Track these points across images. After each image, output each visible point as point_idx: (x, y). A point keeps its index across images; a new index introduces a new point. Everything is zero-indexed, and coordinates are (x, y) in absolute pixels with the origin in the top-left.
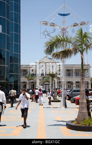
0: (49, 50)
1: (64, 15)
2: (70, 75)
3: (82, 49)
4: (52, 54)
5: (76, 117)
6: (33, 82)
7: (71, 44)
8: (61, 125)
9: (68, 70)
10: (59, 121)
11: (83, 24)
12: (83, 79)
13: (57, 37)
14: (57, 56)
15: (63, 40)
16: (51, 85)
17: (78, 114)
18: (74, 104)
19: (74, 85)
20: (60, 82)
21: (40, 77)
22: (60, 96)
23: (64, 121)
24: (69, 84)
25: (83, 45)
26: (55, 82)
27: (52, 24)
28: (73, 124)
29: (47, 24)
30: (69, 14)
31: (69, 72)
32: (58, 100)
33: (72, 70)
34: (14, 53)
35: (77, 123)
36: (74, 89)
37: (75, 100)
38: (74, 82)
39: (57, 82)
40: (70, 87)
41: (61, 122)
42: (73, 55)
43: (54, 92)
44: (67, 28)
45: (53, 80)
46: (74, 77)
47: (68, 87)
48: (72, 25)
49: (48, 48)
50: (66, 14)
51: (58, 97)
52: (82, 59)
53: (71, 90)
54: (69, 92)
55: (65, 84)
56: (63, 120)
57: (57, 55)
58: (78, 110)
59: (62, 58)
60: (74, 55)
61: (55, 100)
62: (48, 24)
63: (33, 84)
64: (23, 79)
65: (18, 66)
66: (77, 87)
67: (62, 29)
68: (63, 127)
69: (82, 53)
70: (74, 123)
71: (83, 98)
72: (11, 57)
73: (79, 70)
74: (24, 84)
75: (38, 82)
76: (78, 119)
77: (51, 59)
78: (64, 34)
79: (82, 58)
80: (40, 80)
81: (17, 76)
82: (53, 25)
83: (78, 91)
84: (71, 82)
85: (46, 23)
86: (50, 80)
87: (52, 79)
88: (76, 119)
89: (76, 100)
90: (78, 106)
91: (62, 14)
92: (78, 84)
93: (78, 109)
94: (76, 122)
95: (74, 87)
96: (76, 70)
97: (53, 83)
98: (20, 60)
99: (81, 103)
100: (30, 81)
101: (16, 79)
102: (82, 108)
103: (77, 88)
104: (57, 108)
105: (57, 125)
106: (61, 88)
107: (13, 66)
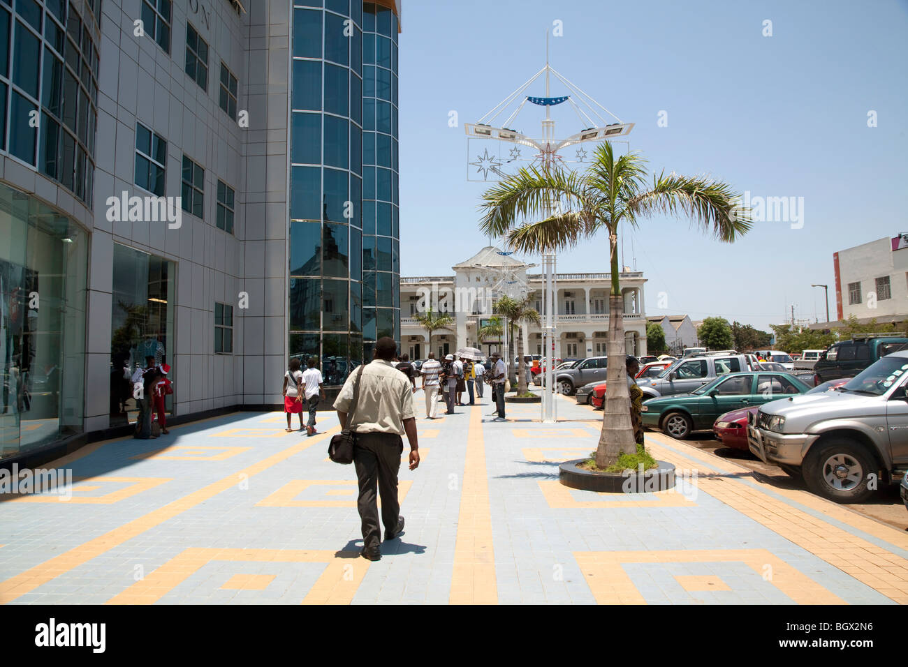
0: (498, 219)
1: (548, 102)
2: (573, 309)
3: (613, 215)
4: (508, 233)
5: (595, 448)
6: (443, 337)
7: (574, 198)
8: (541, 475)
9: (567, 294)
10: (535, 463)
11: (613, 130)
12: (617, 316)
13: (524, 173)
14: (526, 239)
15: (547, 184)
16: (506, 346)
17: (602, 438)
18: (589, 408)
19: (589, 345)
20: (539, 336)
21: (469, 318)
22: (538, 384)
23: (554, 461)
24: (572, 342)
25: (617, 201)
26: (521, 334)
27: (508, 134)
28: (585, 470)
29: (488, 133)
30: (566, 98)
31: (570, 301)
32: (533, 395)
33: (583, 292)
34: (376, 235)
35: (598, 467)
36: (590, 356)
37: (592, 393)
38: (589, 334)
39: (530, 336)
40: (575, 353)
41: (541, 466)
42: (581, 236)
43: (517, 368)
44: (558, 147)
45: (513, 326)
46: (588, 316)
47: (569, 354)
48: (577, 135)
49: (494, 211)
50: (556, 99)
51: (531, 387)
52: (614, 250)
53: (579, 362)
54: (572, 367)
55: (555, 342)
56: (549, 460)
57: (524, 237)
58: (600, 426)
59: (543, 248)
60: (583, 234)
61: (523, 397)
62: (495, 134)
63: (444, 341)
64: (409, 327)
65: (391, 282)
66: (598, 350)
67: (544, 148)
68: (550, 480)
69: (612, 226)
70: (587, 466)
71: (617, 383)
72: (367, 251)
73: (603, 292)
74: (415, 342)
75: (462, 335)
76: (602, 453)
77: (505, 254)
78: (548, 167)
79: (611, 244)
80: (469, 327)
81: (389, 315)
82: (510, 135)
83: (602, 363)
84: (579, 336)
85: (484, 129)
86: (505, 328)
87: (511, 323)
88: (595, 456)
89: (595, 394)
90: (600, 414)
91: (540, 100)
92: (601, 340)
93: (602, 423)
94: (593, 464)
95: (589, 350)
96: (593, 291)
97: (515, 340)
98: (397, 259)
99: (611, 399)
100: (432, 334)
101: (385, 326)
102: (614, 416)
103: (599, 356)
104: (530, 421)
105: (529, 475)
106: (542, 355)
107: (374, 283)
